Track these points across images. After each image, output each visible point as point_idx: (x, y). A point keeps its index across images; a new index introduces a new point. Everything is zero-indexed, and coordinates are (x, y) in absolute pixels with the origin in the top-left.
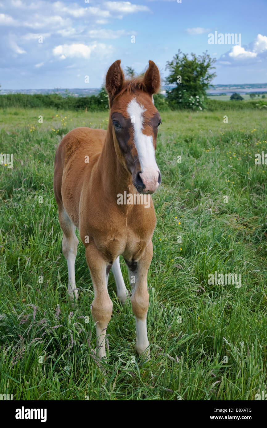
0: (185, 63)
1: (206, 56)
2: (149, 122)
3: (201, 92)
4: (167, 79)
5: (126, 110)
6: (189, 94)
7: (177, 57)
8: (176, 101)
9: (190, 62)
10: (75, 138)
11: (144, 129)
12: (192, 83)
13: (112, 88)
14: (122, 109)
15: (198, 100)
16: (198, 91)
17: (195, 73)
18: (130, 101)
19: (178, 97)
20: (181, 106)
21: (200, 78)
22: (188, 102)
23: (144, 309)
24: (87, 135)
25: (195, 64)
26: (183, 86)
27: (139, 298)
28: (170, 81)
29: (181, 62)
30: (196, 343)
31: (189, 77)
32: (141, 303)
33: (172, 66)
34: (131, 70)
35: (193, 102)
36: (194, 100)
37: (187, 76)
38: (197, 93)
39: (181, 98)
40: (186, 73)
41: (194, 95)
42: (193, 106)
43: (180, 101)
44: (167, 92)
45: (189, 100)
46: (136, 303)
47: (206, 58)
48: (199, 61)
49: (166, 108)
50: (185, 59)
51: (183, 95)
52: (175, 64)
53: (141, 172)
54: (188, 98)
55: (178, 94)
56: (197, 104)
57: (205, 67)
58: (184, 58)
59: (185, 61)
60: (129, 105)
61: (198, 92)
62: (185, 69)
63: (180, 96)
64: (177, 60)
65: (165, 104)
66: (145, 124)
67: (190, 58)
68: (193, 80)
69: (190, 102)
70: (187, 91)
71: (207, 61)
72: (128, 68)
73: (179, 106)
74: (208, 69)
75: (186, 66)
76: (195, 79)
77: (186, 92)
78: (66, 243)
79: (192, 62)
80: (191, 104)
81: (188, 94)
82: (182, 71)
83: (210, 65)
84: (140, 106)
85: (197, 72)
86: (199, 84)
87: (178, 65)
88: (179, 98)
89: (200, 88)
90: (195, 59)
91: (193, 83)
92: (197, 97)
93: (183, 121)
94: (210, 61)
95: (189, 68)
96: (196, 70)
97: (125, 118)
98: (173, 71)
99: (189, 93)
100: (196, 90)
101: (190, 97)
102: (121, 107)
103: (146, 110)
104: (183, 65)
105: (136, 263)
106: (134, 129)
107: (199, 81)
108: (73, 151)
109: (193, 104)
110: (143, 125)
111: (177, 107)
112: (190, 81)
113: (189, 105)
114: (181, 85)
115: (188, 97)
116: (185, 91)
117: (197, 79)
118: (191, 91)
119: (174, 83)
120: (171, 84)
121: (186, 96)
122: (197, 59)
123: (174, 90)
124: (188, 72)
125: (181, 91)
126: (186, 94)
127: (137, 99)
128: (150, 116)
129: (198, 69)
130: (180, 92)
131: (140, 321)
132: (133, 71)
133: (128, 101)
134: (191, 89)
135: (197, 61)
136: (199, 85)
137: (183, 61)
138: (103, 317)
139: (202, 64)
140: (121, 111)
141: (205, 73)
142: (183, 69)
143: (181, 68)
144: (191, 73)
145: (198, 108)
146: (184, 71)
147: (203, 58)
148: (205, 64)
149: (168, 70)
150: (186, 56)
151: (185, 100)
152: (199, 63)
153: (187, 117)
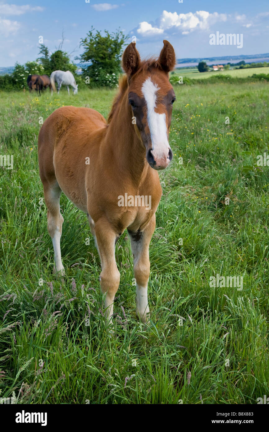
0: (99, 40)
1: (119, 33)
2: (162, 101)
3: (117, 69)
4: (82, 57)
5: (141, 89)
6: (106, 72)
7: (91, 34)
8: (93, 79)
9: (104, 38)
10: (64, 117)
11: (156, 107)
12: (107, 60)
13: (129, 68)
14: (137, 89)
15: (114, 77)
16: (113, 68)
17: (110, 50)
18: (145, 80)
19: (94, 75)
20: (98, 84)
21: (115, 55)
22: (105, 80)
23: (146, 276)
24: (75, 114)
25: (109, 41)
26: (98, 64)
27: (143, 266)
28: (85, 59)
29: (95, 39)
30: (191, 304)
31: (104, 54)
32: (145, 271)
33: (86, 43)
34: (44, 47)
35: (110, 80)
36: (111, 77)
37: (102, 54)
38: (113, 70)
39: (97, 76)
40: (100, 51)
41: (111, 73)
42: (110, 84)
43: (97, 78)
44: (83, 70)
45: (105, 78)
46: (140, 271)
47: (119, 35)
48: (113, 38)
49: (83, 86)
50: (99, 36)
51: (99, 72)
52: (89, 41)
53: (152, 149)
54: (105, 76)
55: (94, 71)
56: (114, 81)
57: (119, 44)
58: (97, 35)
59: (99, 38)
60: (144, 85)
61: (115, 69)
62: (99, 46)
63: (97, 73)
64: (91, 37)
65: (82, 82)
66: (158, 102)
67: (104, 35)
68: (108, 58)
69: (107, 80)
70: (103, 68)
71: (120, 37)
72: (42, 45)
73: (96, 84)
74: (122, 45)
75: (100, 43)
76: (110, 56)
77: (102, 70)
78: (53, 222)
79: (106, 39)
80: (108, 82)
81: (104, 72)
82: (97, 49)
83: (124, 42)
84: (154, 85)
85: (112, 49)
86: (114, 60)
87: (92, 42)
88: (96, 75)
89: (115, 65)
90: (109, 36)
91: (109, 60)
92: (114, 74)
93: (104, 99)
94: (123, 37)
95: (103, 45)
96: (111, 47)
97: (139, 97)
98: (87, 49)
99: (105, 70)
100: (112, 67)
101: (106, 75)
102: (136, 87)
103: (159, 88)
104: (97, 42)
105: (141, 233)
106: (147, 108)
107: (114, 58)
108: (64, 130)
109: (110, 82)
110: (156, 103)
111: (94, 85)
112: (105, 58)
113: (106, 83)
114: (97, 62)
115: (105, 74)
116: (101, 68)
117: (112, 56)
118: (107, 68)
119: (89, 60)
120: (87, 61)
121: (102, 74)
122: (111, 36)
123: (89, 67)
124: (103, 49)
125: (97, 68)
126: (102, 72)
127: (151, 78)
128: (164, 94)
129: (113, 46)
130: (96, 70)
131: (142, 288)
132: (46, 48)
133: (144, 81)
134: (106, 67)
135: (110, 38)
136: (114, 62)
137: (96, 38)
138: (113, 287)
139: (116, 40)
140: (136, 91)
141: (119, 49)
142: (97, 46)
143: (95, 45)
144: (105, 50)
145: (115, 85)
146: (98, 49)
147: (116, 34)
148: (119, 41)
149: (82, 47)
150: (99, 33)
151: (101, 78)
152: (113, 40)
153: (107, 95)
